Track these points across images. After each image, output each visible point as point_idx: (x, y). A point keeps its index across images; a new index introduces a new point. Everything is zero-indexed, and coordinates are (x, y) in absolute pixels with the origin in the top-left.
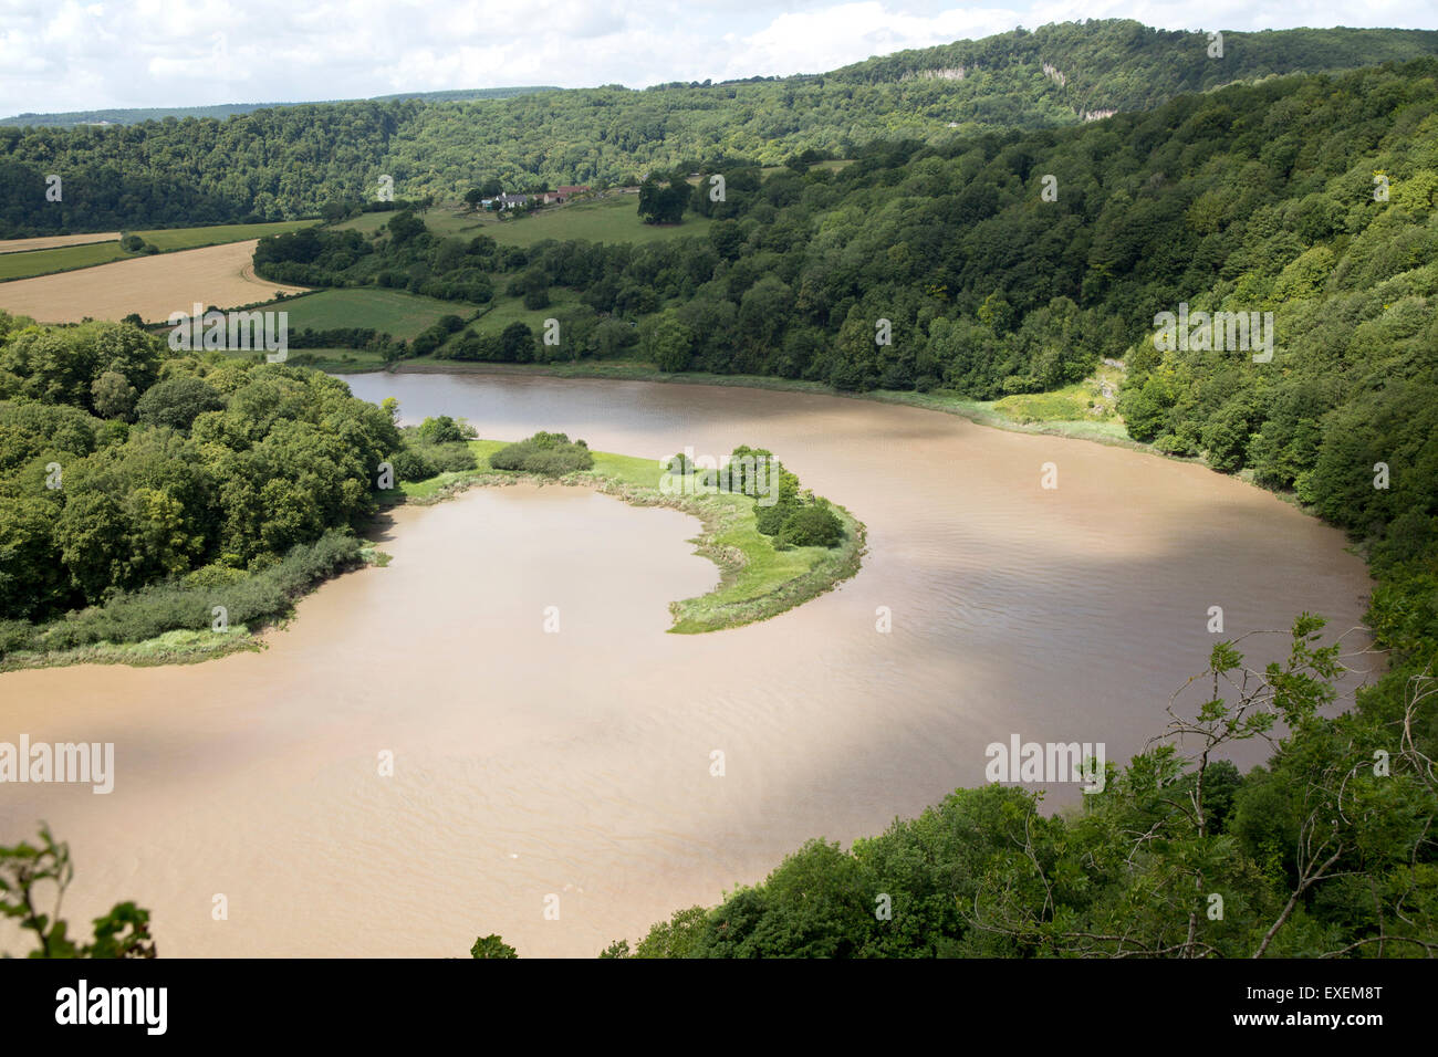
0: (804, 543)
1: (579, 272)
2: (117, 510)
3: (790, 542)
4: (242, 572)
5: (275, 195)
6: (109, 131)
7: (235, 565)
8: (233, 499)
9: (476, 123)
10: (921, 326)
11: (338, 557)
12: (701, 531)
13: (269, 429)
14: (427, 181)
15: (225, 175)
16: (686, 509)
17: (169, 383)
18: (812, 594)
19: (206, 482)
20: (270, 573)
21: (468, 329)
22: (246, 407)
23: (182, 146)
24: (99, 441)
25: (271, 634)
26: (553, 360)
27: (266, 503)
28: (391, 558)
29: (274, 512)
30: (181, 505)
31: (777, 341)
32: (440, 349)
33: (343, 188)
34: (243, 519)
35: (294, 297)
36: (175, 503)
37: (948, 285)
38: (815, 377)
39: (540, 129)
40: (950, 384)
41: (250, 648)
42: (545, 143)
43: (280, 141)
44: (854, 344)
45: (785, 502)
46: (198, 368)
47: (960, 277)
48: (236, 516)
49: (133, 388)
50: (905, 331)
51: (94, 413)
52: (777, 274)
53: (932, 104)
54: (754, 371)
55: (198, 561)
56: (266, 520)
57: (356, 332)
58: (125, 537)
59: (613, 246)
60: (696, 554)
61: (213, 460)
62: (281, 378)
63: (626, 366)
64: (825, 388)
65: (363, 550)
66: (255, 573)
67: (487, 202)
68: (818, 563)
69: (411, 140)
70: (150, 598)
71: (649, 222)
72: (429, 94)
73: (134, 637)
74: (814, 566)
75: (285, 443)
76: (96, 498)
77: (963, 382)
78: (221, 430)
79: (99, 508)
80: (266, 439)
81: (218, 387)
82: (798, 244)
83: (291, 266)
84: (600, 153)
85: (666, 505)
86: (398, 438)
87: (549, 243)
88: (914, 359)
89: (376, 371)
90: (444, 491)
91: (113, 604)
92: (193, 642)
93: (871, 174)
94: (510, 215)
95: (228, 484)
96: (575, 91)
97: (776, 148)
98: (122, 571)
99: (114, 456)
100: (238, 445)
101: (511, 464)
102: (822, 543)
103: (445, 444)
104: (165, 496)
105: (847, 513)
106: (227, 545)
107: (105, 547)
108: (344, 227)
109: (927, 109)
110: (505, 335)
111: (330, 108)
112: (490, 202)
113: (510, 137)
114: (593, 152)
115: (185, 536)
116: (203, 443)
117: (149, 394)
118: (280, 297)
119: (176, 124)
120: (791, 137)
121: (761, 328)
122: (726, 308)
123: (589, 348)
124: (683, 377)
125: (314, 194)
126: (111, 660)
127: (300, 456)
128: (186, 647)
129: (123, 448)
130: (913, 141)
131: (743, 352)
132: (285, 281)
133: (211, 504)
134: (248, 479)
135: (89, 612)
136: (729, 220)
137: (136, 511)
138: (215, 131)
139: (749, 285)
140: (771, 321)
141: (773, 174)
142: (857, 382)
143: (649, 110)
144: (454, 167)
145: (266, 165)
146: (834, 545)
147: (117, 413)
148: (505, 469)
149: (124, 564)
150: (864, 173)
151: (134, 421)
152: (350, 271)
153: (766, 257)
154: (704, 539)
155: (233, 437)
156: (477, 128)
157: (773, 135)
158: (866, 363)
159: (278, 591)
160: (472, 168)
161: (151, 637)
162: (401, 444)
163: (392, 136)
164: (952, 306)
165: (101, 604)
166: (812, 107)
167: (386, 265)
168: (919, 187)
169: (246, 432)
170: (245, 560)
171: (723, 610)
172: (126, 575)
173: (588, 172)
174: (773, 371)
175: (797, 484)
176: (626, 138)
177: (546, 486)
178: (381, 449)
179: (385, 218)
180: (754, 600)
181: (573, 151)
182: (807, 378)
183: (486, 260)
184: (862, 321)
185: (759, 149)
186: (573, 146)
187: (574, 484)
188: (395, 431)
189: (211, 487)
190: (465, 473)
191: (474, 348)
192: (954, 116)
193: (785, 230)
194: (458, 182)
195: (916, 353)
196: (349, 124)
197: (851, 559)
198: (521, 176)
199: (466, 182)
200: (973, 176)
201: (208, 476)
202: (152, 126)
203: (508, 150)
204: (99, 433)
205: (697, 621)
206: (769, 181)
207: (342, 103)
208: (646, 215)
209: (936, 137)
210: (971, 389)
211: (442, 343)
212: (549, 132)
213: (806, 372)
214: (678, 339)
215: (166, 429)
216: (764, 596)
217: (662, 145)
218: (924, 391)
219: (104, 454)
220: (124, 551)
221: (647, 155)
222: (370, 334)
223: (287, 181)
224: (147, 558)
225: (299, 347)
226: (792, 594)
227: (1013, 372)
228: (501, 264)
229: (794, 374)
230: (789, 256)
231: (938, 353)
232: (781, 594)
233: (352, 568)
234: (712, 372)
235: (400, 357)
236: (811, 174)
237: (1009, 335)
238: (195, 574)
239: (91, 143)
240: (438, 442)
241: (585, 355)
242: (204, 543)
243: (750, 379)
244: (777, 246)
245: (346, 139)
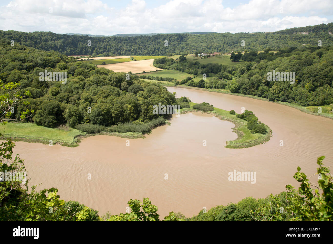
0: (258, 132)
1: (216, 70)
2: (122, 108)
3: (254, 132)
4: (143, 122)
5: (159, 51)
6: (131, 38)
7: (142, 121)
8: (143, 108)
9: (199, 39)
10: (291, 88)
11: (161, 122)
12: (235, 127)
13: (151, 95)
14: (188, 50)
15: (150, 47)
16: (232, 122)
17: (134, 85)
18: (258, 144)
19: (138, 105)
20: (148, 123)
21: (192, 79)
22: (147, 91)
23: (143, 41)
24: (121, 95)
25: (146, 135)
26: (209, 88)
27: (149, 110)
28: (171, 124)
29: (150, 112)
30: (133, 108)
31: (257, 89)
32: (186, 83)
33: (171, 50)
34: (144, 112)
35: (159, 71)
36: (132, 108)
37: (299, 80)
38: (265, 97)
39: (212, 41)
40: (296, 102)
41: (142, 137)
42: (212, 43)
43: (161, 41)
44: (274, 91)
45: (254, 123)
46: (140, 83)
47: (301, 78)
48: (143, 112)
49: (128, 85)
50: (287, 89)
51: (121, 89)
52: (259, 74)
53: (300, 39)
54: (252, 94)
55: (135, 119)
56: (149, 113)
57: (170, 78)
58: (123, 113)
59: (224, 65)
60: (233, 131)
61: (140, 100)
62: (155, 86)
63: (223, 90)
64: (267, 100)
65: (166, 121)
66: (145, 123)
67: (199, 55)
68: (260, 137)
69: (185, 41)
70: (126, 125)
71: (232, 61)
72: (190, 33)
73: (122, 132)
74: (259, 138)
75: (154, 98)
76: (119, 105)
77: (300, 101)
78: (142, 95)
79: (119, 107)
80: (150, 97)
81: (143, 87)
82: (264, 68)
83: (159, 65)
84: (224, 46)
85: (228, 121)
86: (175, 100)
87: (210, 64)
88: (288, 95)
89: (173, 86)
90: (183, 112)
91: (119, 125)
92: (132, 134)
94: (203, 57)
95: (142, 105)
96: (220, 33)
97: (262, 47)
98: (122, 119)
99: (123, 97)
100: (145, 98)
101: (197, 108)
102: (261, 133)
103: (184, 102)
104: (131, 106)
105: (268, 127)
106: (141, 117)
107: (119, 114)
108: (170, 58)
109: (298, 41)
110: (199, 82)
111: (171, 35)
112: (200, 55)
113: (205, 42)
114: (222, 46)
115: (133, 114)
116: (139, 97)
117: (131, 86)
118: (157, 71)
119: (143, 36)
120: (266, 45)
121: (254, 85)
122: (247, 81)
123: (216, 86)
124: (235, 94)
125: (166, 51)
126: (118, 136)
127: (156, 101)
128: (131, 135)
129: (125, 96)
130: (294, 47)
131: (249, 90)
132: (158, 67)
133: (139, 109)
134: (146, 105)
135: (115, 126)
136: (250, 62)
137: (126, 108)
138: (149, 38)
139: (252, 76)
140: (256, 84)
141: (260, 53)
142: (274, 99)
143: (235, 38)
144: (193, 47)
145: (158, 45)
146: (264, 134)
147: (125, 90)
148: (196, 109)
149: (122, 118)
150: (282, 54)
151: (127, 91)
152: (170, 66)
153: (257, 70)
154: (235, 129)
155: (144, 96)
156: (199, 40)
157: (262, 44)
158: (277, 95)
159: (149, 127)
160: (197, 48)
161: (125, 132)
162: (176, 101)
163: (182, 41)
164: (299, 84)
165: (117, 125)
166: (271, 39)
167: (177, 66)
168: (294, 58)
169: (147, 96)
170: (144, 120)
171: (238, 144)
172: (122, 120)
173: (221, 50)
174: (255, 95)
175: (257, 119)
176: (229, 43)
177: (204, 113)
178: (172, 102)
179: (179, 56)
180: (245, 143)
181: (218, 45)
182: (263, 97)
183: (197, 66)
184: (277, 86)
185: (258, 47)
186: (218, 44)
187: (209, 114)
188: (175, 99)
189: (139, 106)
190: (187, 109)
191: (193, 84)
192: (305, 42)
193: (262, 65)
194: (194, 50)
195: (289, 94)
196: (174, 38)
197: (268, 137)
198: (207, 50)
199: (196, 50)
200: (307, 56)
201: (139, 104)
202: (138, 37)
203: (204, 44)
204: (121, 93)
205: (231, 145)
206: (259, 54)
207: (173, 34)
208: (232, 60)
209: (300, 47)
210: (301, 103)
211: (187, 82)
212: (213, 41)
213: (263, 96)
214: (235, 86)
215: (133, 93)
216: (247, 142)
217: (237, 45)
218: (290, 103)
219: (121, 97)
220: (123, 115)
221: (233, 47)
222: (173, 79)
223: (161, 48)
224: (127, 117)
225: (159, 80)
226: (253, 143)
227: (312, 101)
228: (200, 67)
229: (260, 96)
230: (262, 70)
231: (294, 94)
232: (251, 143)
233: (163, 125)
234: (242, 94)
235: (178, 84)
236: (269, 53)
237: (312, 92)
238: (134, 122)
239: (128, 40)
240: (183, 102)
241: (215, 87)
242: (137, 116)
243: (250, 96)
244: (259, 68)
245: (173, 41)
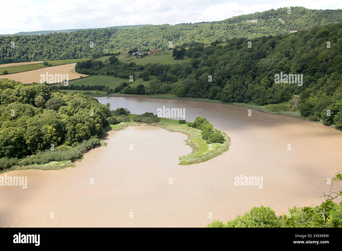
0: (214, 142)
1: (157, 72)
2: (40, 130)
3: (210, 142)
4: (70, 147)
5: (81, 52)
6: (41, 36)
7: (69, 145)
8: (69, 128)
9: (131, 34)
10: (246, 86)
11: (94, 143)
12: (187, 139)
13: (78, 111)
14: (119, 48)
15: (69, 47)
16: (184, 132)
17: (53, 98)
18: (216, 155)
19: (62, 124)
20: (77, 147)
21: (128, 86)
22: (72, 105)
23: (58, 40)
24: (36, 113)
25: (77, 163)
26: (150, 94)
27: (77, 130)
28: (108, 144)
29: (78, 132)
30: (55, 130)
31: (208, 90)
32: (121, 91)
33: (98, 50)
34: (71, 133)
35: (85, 77)
36: (54, 129)
37: (253, 75)
38: (218, 99)
39: (147, 35)
40: (253, 101)
41: (72, 166)
42: (149, 39)
43: (82, 38)
44: (228, 91)
45: (209, 131)
46: (61, 95)
47: (256, 73)
48: (69, 133)
49: (44, 100)
50: (241, 87)
51: (35, 106)
52: (208, 72)
53: (249, 28)
54: (201, 97)
55: (60, 143)
56: (77, 133)
57: (100, 86)
58: (42, 137)
59: (166, 65)
60: (186, 144)
61: (64, 118)
62: (81, 98)
63: (168, 96)
64: (220, 102)
65: (101, 142)
66: (73, 147)
67: (134, 54)
68: (218, 147)
69: (115, 38)
70: (47, 153)
71: (175, 59)
72: (120, 26)
73: (43, 163)
74: (217, 148)
75: (81, 114)
76: (35, 127)
77: (257, 100)
78: (66, 111)
79: (36, 130)
80: (77, 113)
81: (65, 100)
82: (213, 64)
83: (84, 70)
84: (163, 41)
85: (178, 132)
86: (110, 113)
87: (149, 64)
88: (244, 95)
89: (105, 96)
90: (121, 127)
91: (38, 154)
92: (57, 164)
93: (233, 47)
94: (140, 57)
95: (67, 125)
96: (157, 26)
97: (208, 40)
98: (41, 146)
99: (39, 117)
100: (70, 114)
102: (219, 142)
103: (122, 115)
104: (52, 127)
105: (226, 134)
106: (67, 140)
107: (37, 140)
108: (98, 60)
109: (248, 30)
110: (138, 87)
111: (95, 30)
112: (135, 53)
113: (140, 37)
114: (161, 41)
115: (56, 137)
116: (61, 114)
117: (48, 101)
118: (81, 77)
119: (57, 34)
120: (212, 37)
121: (204, 86)
122: (195, 81)
123: (159, 91)
124: (183, 99)
125: (91, 51)
126: (37, 169)
127: (85, 118)
128: (56, 166)
129: (42, 115)
130: (244, 38)
131: (199, 92)
132: (83, 73)
133: (63, 129)
134: (72, 123)
135: (32, 156)
136: (196, 58)
137: (44, 131)
138: (67, 36)
139: (201, 75)
140: (206, 84)
141: (207, 47)
142: (228, 100)
143: (176, 30)
144: (126, 45)
145: (79, 44)
146: (222, 143)
147: (40, 106)
148: (137, 122)
149: (41, 144)
150: (231, 46)
151: (44, 108)
152: (99, 71)
153: (205, 68)
154: (188, 141)
155: (69, 113)
156: (131, 35)
157: (208, 37)
158: (231, 95)
159: (79, 152)
160: (130, 45)
161: (47, 163)
162: (111, 115)
163: (110, 37)
164: (254, 81)
165: (35, 154)
166: (217, 30)
167: (108, 69)
168: (245, 50)
169: (72, 111)
170: (71, 144)
171: (193, 159)
172: (42, 147)
173: (160, 46)
174: (207, 97)
175: (212, 127)
176: (170, 37)
177: (148, 126)
178: (106, 116)
179: (108, 57)
180: (201, 157)
181: (156, 41)
182: (215, 99)
183: (133, 68)
184: (230, 85)
185: (204, 40)
186: (156, 39)
187: (155, 126)
188: (110, 112)
189: (63, 125)
190: (127, 122)
191: (130, 91)
192: (255, 32)
193: (210, 61)
194: (127, 49)
195: (244, 93)
196: (100, 34)
197: (226, 146)
198: (143, 47)
199: (129, 48)
200: (260, 47)
201: (62, 123)
202: (51, 35)
203: (139, 40)
204: (36, 111)
205: (186, 162)
206: (206, 48)
207: (98, 29)
208: (174, 57)
209: (250, 37)
210: (259, 103)
211: (122, 89)
212: (150, 36)
213: (215, 98)
214: (182, 89)
215: (52, 110)
216: (203, 156)
217: (179, 39)
218: (246, 103)
219: (37, 116)
220: (41, 141)
221: (175, 42)
222: (104, 87)
223: (84, 48)
224: (47, 143)
225: (86, 90)
226: (211, 155)
227: (270, 98)
228: (137, 69)
229: (212, 98)
230: (212, 67)
231: (250, 93)
232: (208, 155)
233: (98, 146)
234: (191, 97)
235: (111, 93)
236: (217, 47)
237: (269, 88)
238: (58, 147)
239: (36, 39)
240: (120, 114)
241: (158, 93)
242: (61, 139)
243: (201, 99)
244: (208, 65)
245: (99, 38)
